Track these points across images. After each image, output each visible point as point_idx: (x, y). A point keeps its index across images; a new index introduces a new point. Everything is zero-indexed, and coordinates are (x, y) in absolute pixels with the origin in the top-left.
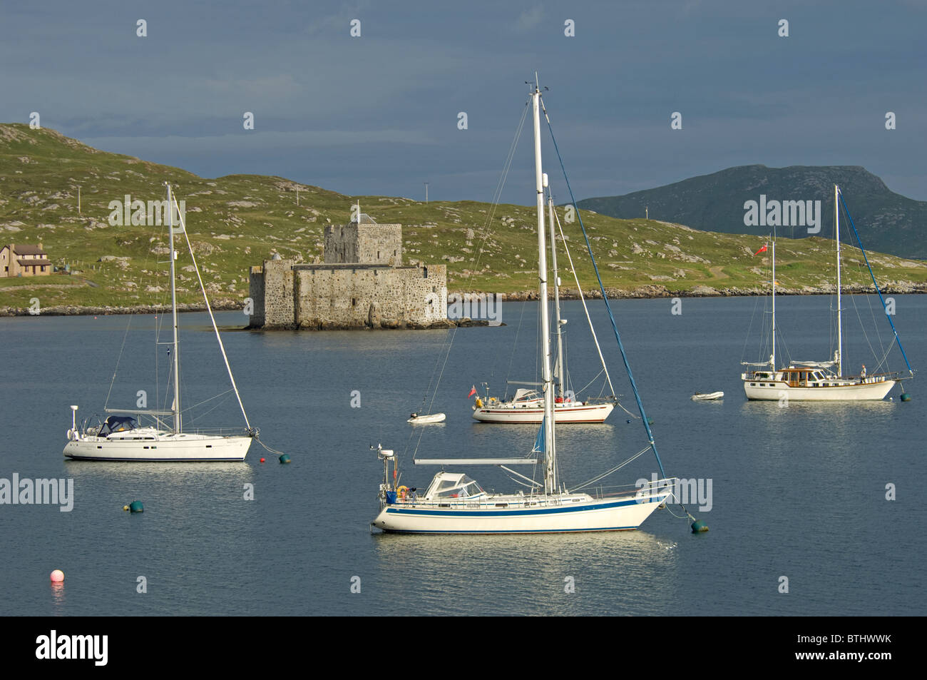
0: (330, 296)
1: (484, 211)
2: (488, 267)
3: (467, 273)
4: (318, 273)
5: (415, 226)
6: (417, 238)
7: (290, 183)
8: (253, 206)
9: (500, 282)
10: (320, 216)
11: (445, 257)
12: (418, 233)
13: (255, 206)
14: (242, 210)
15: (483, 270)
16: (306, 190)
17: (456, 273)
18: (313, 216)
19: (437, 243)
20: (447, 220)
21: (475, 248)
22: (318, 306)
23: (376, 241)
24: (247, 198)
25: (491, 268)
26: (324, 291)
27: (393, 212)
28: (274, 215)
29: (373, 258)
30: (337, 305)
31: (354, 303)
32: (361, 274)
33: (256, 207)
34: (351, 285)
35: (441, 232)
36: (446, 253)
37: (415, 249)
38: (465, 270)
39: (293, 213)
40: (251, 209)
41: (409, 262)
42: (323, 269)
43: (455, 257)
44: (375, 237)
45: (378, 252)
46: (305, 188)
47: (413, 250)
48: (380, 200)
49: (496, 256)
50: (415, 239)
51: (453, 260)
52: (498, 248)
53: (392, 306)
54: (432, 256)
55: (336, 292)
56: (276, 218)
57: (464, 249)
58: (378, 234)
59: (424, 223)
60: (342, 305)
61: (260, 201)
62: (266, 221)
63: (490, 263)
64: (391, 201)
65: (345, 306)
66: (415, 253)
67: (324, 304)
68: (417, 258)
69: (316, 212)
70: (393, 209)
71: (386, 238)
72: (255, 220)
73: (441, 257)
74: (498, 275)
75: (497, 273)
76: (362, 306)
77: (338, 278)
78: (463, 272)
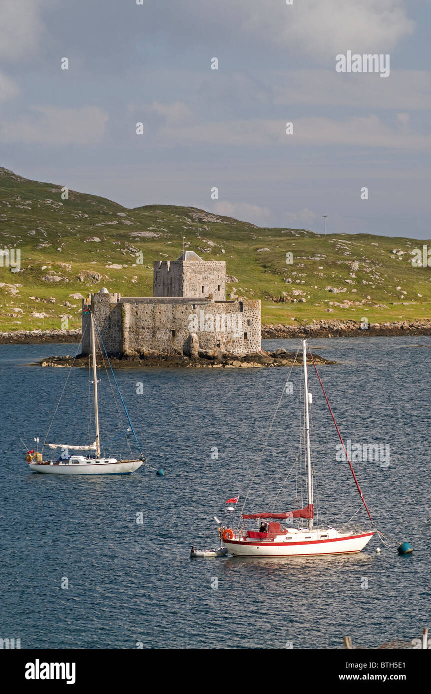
0: (152, 328)
1: (377, 244)
2: (369, 297)
3: (347, 303)
4: (141, 306)
5: (304, 258)
6: (303, 269)
7: (203, 214)
8: (155, 237)
9: (377, 313)
10: (215, 247)
11: (329, 288)
12: (305, 265)
13: (156, 236)
14: (144, 239)
15: (363, 301)
16: (218, 221)
17: (337, 304)
18: (209, 246)
19: (322, 274)
20: (337, 253)
21: (359, 280)
22: (140, 337)
23: (201, 277)
24: (151, 228)
25: (372, 299)
26: (147, 323)
27: (287, 244)
28: (172, 245)
29: (197, 293)
30: (158, 336)
31: (174, 335)
32: (182, 308)
33: (158, 237)
34: (171, 317)
35: (327, 264)
36: (329, 284)
37: (300, 280)
38: (346, 301)
39: (189, 243)
40: (152, 240)
41: (292, 293)
42: (147, 303)
43: (338, 288)
44: (200, 272)
45: (203, 287)
46: (217, 219)
47: (298, 281)
48: (282, 232)
49: (378, 288)
50: (301, 270)
51: (336, 290)
52: (381, 280)
53: (209, 338)
54: (316, 287)
55: (158, 324)
56: (172, 249)
57: (347, 281)
58: (203, 270)
59: (313, 255)
60: (163, 336)
61: (164, 231)
62: (162, 251)
63: (371, 294)
64: (293, 233)
65: (165, 338)
66: (299, 284)
67: (147, 335)
68: (300, 289)
69: (211, 243)
70: (287, 242)
71: (210, 274)
72: (152, 251)
73: (325, 288)
74: (377, 306)
75: (376, 304)
76: (181, 336)
77: (159, 311)
78: (343, 303)
